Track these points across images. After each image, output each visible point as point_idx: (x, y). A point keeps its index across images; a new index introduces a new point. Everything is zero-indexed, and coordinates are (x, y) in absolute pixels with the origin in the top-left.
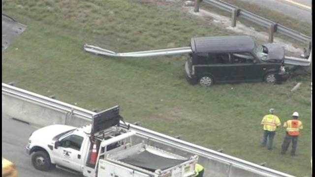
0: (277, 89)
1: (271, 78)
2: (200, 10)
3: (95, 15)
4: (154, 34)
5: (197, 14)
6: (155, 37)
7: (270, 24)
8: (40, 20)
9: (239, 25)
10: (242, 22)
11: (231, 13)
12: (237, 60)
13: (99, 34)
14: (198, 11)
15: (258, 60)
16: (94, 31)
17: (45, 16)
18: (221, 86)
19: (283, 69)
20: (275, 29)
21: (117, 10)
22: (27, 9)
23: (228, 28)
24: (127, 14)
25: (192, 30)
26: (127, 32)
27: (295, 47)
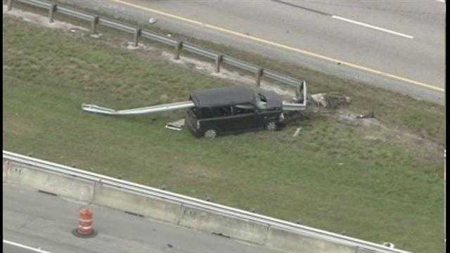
0: (278, 136)
1: (272, 126)
2: (180, 57)
3: (82, 71)
4: (144, 86)
5: (178, 61)
6: (146, 90)
7: (256, 69)
8: (29, 80)
9: (223, 70)
10: (224, 67)
11: (214, 60)
12: (239, 111)
13: (91, 91)
14: (178, 58)
15: (260, 110)
16: (86, 88)
17: (34, 76)
18: (225, 138)
19: (282, 116)
20: (261, 73)
21: (101, 64)
22: (14, 70)
23: (212, 74)
24: (113, 68)
25: (179, 79)
26: (119, 86)
27: (282, 89)
